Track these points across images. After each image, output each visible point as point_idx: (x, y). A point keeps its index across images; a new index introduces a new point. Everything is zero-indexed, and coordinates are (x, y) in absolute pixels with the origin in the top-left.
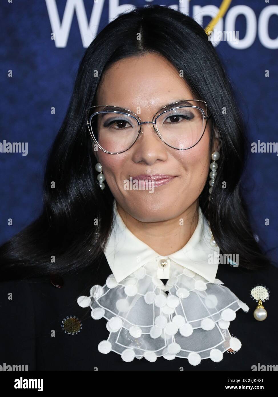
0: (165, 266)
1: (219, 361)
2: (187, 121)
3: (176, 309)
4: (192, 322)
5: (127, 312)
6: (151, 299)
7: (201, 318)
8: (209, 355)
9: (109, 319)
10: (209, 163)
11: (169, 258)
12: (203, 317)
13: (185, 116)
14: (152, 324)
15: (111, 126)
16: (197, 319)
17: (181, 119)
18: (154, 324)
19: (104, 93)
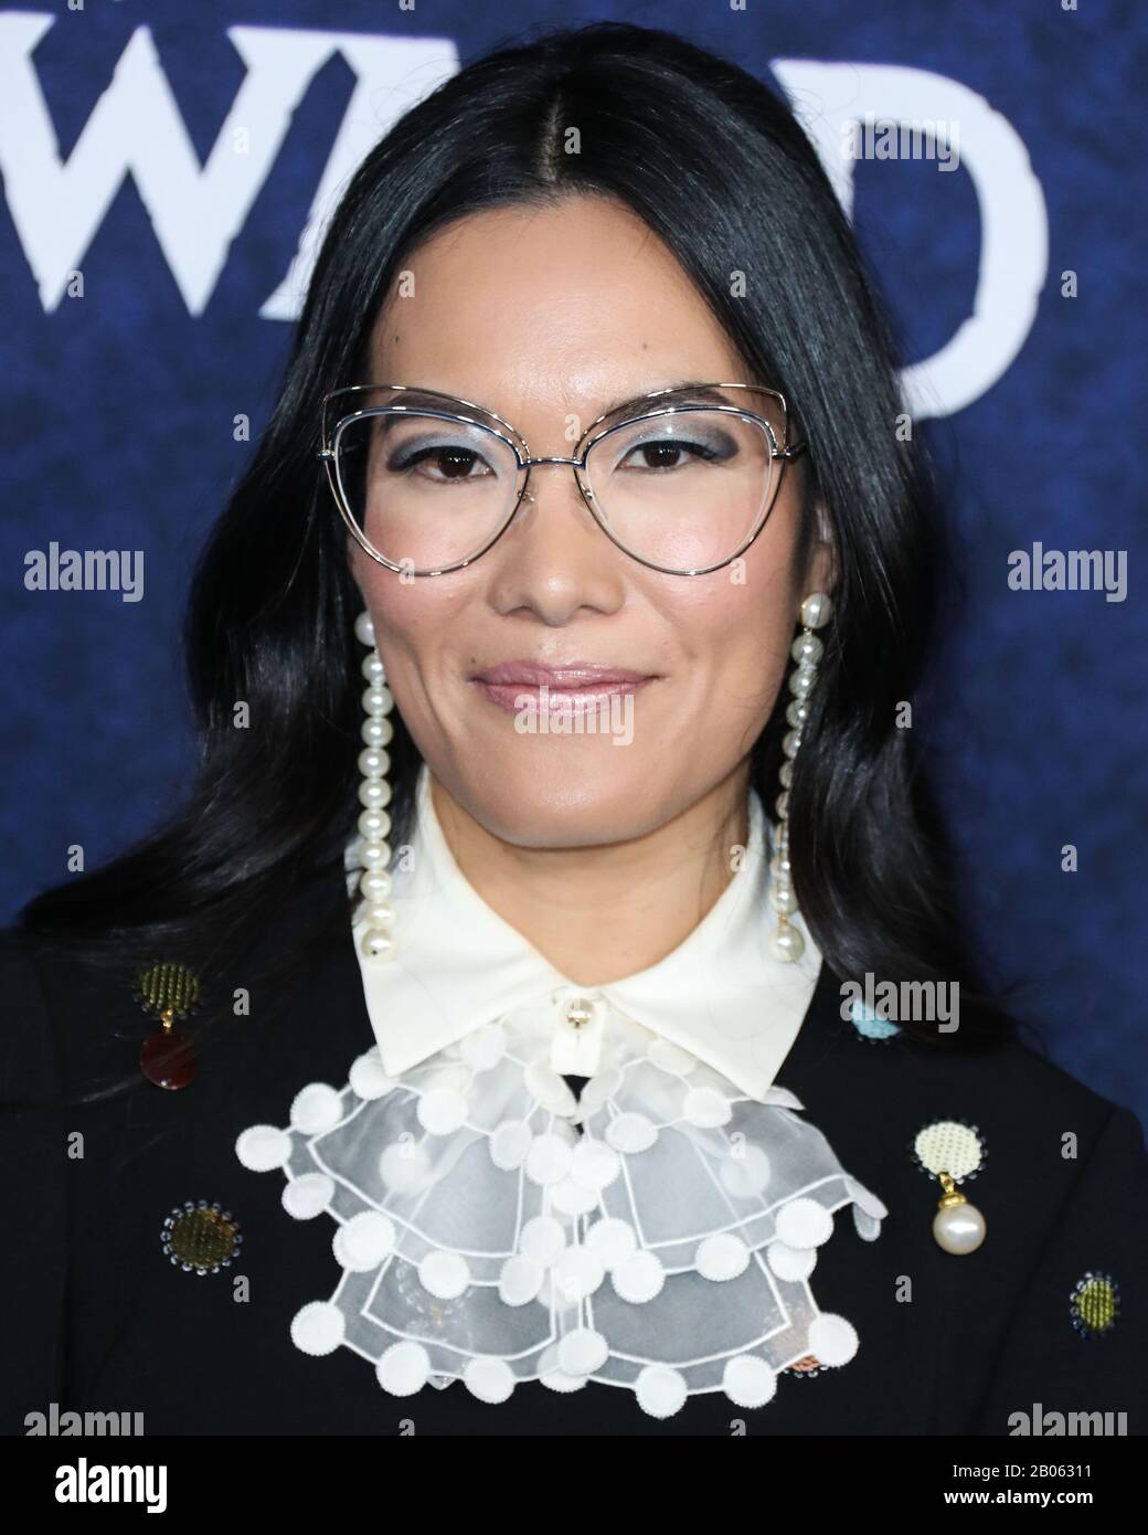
0: (582, 1025)
1: (759, 1405)
2: (710, 465)
3: (604, 1197)
4: (660, 1249)
5: (419, 1196)
6: (513, 1148)
7: (699, 1232)
8: (719, 1380)
9: (347, 1217)
10: (791, 636)
11: (602, 997)
12: (708, 1228)
13: (699, 446)
14: (509, 1248)
15: (416, 471)
16: (683, 1235)
17: (684, 457)
18: (518, 1249)
19: (397, 339)
